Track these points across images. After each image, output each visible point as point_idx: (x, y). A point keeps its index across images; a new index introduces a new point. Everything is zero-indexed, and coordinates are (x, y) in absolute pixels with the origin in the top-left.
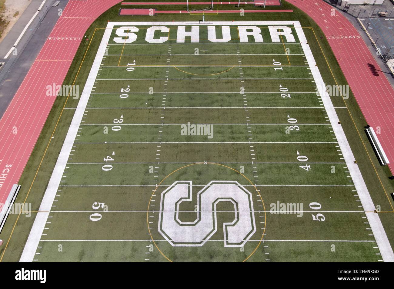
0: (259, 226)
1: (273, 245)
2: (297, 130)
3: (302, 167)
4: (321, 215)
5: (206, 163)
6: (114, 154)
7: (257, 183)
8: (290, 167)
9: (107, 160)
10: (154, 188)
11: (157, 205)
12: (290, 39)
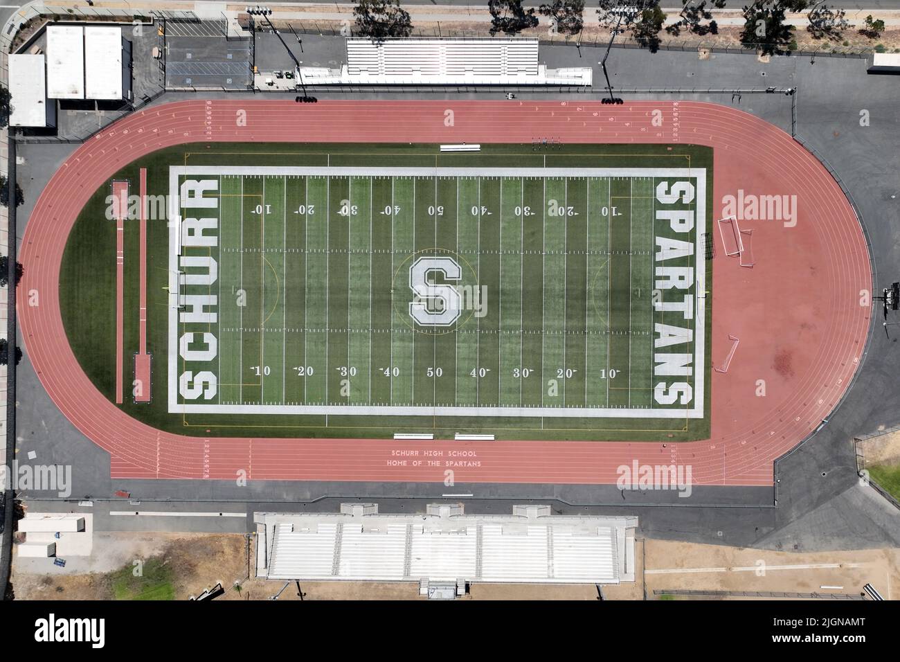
0: (446, 254)
1: (461, 247)
2: (356, 208)
3: (396, 213)
4: (439, 208)
5: (392, 291)
6: (382, 369)
7: (412, 251)
8: (398, 223)
9: (388, 374)
10: (415, 332)
11: (430, 328)
12: (212, 185)
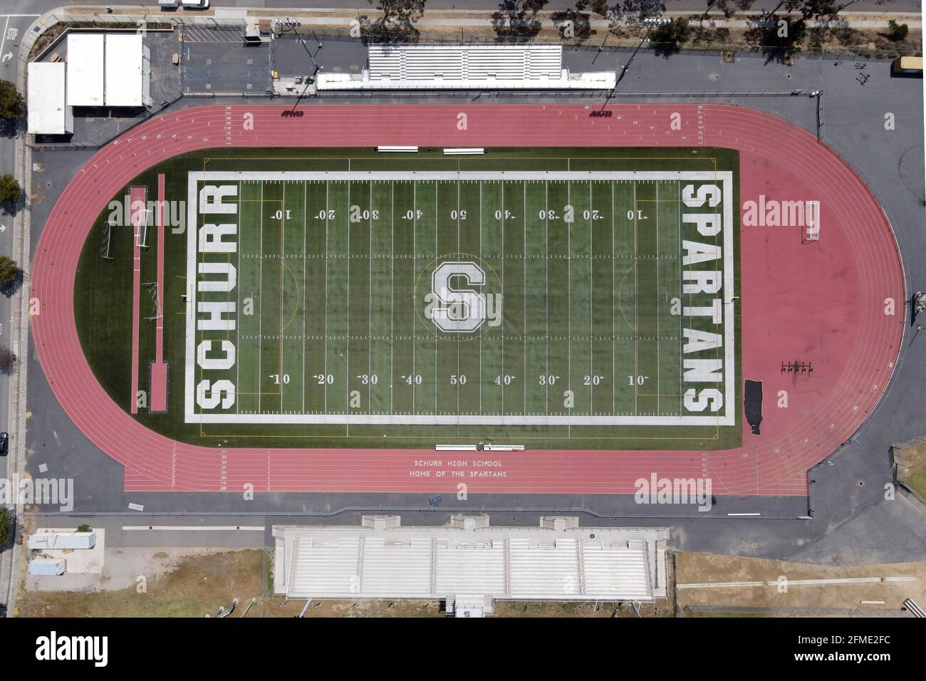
1: (484, 251)
2: (377, 213)
3: (418, 217)
4: (462, 212)
5: (414, 297)
6: (404, 377)
7: (434, 256)
8: (419, 228)
9: (410, 381)
10: (438, 338)
12: (232, 191)
